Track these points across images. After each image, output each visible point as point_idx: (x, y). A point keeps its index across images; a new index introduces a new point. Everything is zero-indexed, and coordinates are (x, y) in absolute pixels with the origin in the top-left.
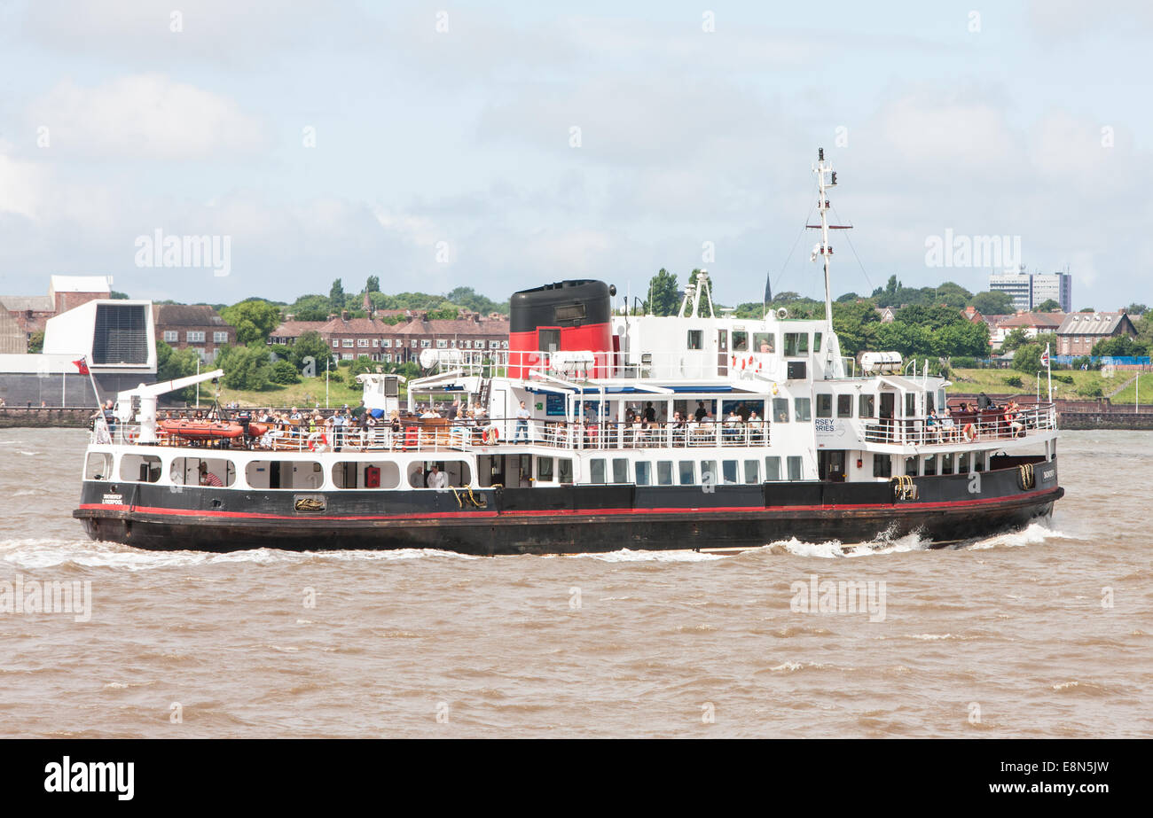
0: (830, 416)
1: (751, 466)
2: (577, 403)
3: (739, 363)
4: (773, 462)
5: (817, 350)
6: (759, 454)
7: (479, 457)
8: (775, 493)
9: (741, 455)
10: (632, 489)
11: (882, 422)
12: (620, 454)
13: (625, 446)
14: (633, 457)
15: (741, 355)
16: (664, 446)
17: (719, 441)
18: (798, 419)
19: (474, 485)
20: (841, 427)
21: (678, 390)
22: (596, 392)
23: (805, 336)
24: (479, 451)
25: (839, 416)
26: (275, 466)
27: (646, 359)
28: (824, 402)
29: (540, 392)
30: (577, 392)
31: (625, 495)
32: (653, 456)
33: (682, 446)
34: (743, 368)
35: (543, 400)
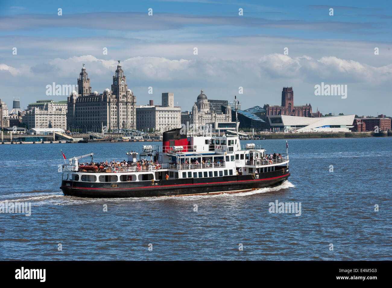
0: (239, 159)
1: (221, 172)
2: (179, 159)
3: (217, 147)
4: (226, 171)
5: (236, 144)
6: (222, 169)
7: (156, 172)
8: (226, 178)
9: (218, 170)
10: (193, 179)
11: (250, 160)
12: (190, 171)
13: (191, 169)
14: (193, 171)
15: (218, 145)
16: (200, 168)
17: (213, 167)
18: (231, 161)
19: (155, 179)
20: (241, 162)
21: (203, 155)
22: (184, 156)
23: (233, 141)
24: (155, 171)
25: (241, 159)
26: (107, 176)
27: (195, 147)
28: (237, 156)
29: (170, 156)
30: (179, 156)
31: (191, 181)
32: (197, 171)
33: (204, 168)
34: (218, 148)
35: (171, 158)
